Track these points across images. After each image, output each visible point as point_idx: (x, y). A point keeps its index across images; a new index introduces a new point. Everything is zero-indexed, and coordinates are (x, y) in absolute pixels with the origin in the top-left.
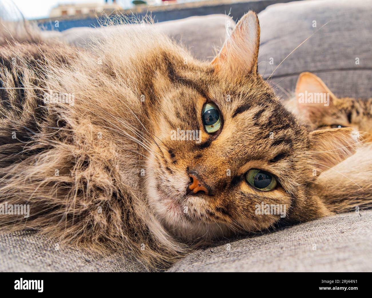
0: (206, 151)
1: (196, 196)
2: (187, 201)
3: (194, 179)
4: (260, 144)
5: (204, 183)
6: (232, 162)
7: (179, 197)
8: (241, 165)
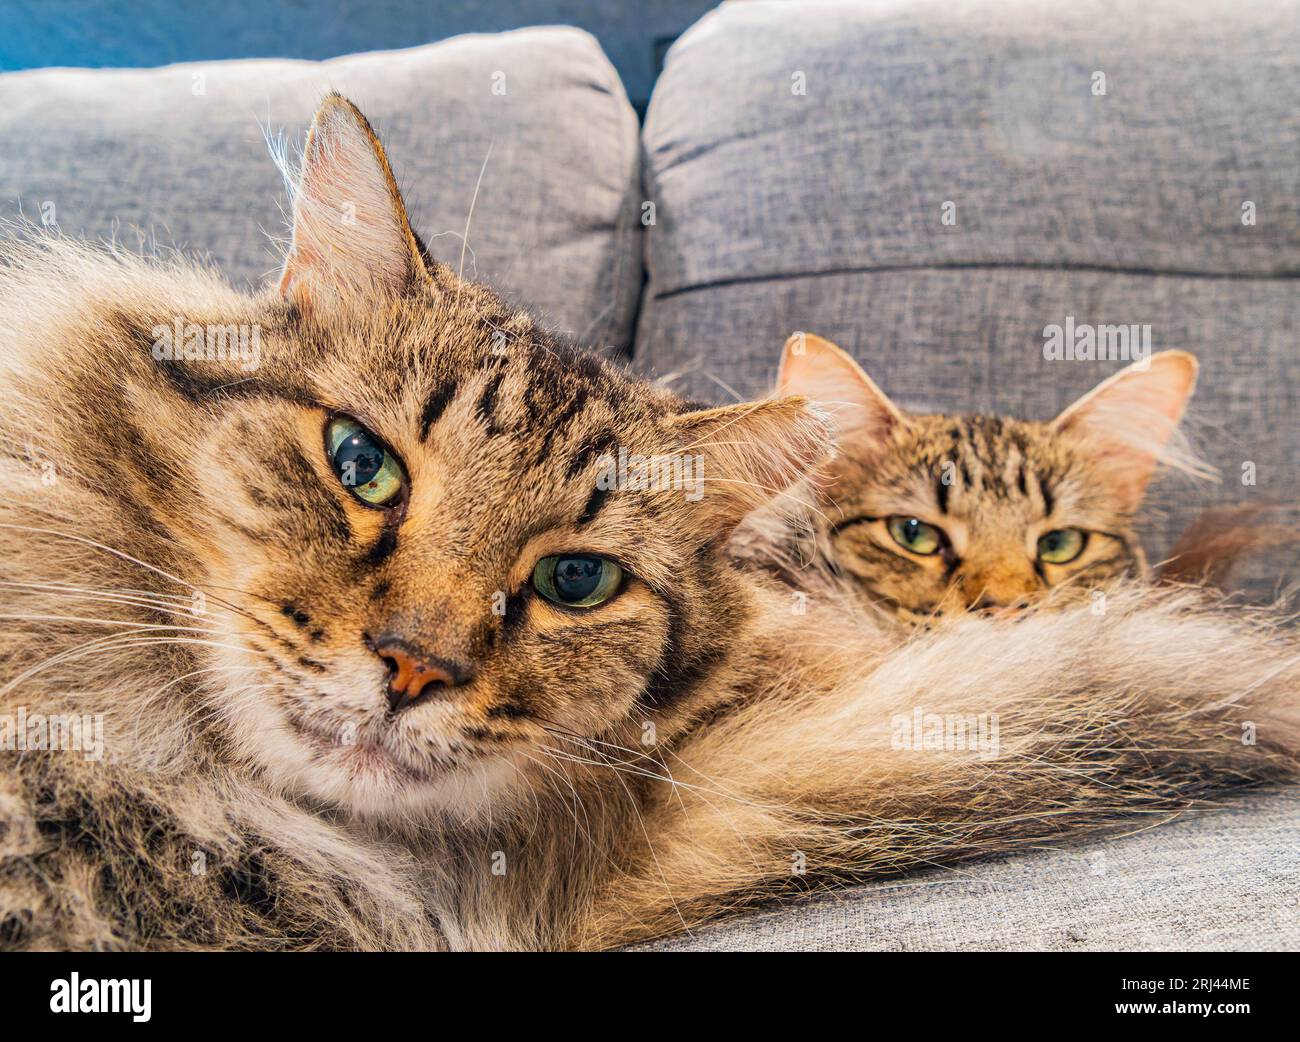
0: (396, 563)
1: (423, 701)
2: (400, 729)
3: (397, 659)
4: (535, 484)
5: (432, 656)
6: (481, 564)
7: (373, 728)
8: (511, 561)
